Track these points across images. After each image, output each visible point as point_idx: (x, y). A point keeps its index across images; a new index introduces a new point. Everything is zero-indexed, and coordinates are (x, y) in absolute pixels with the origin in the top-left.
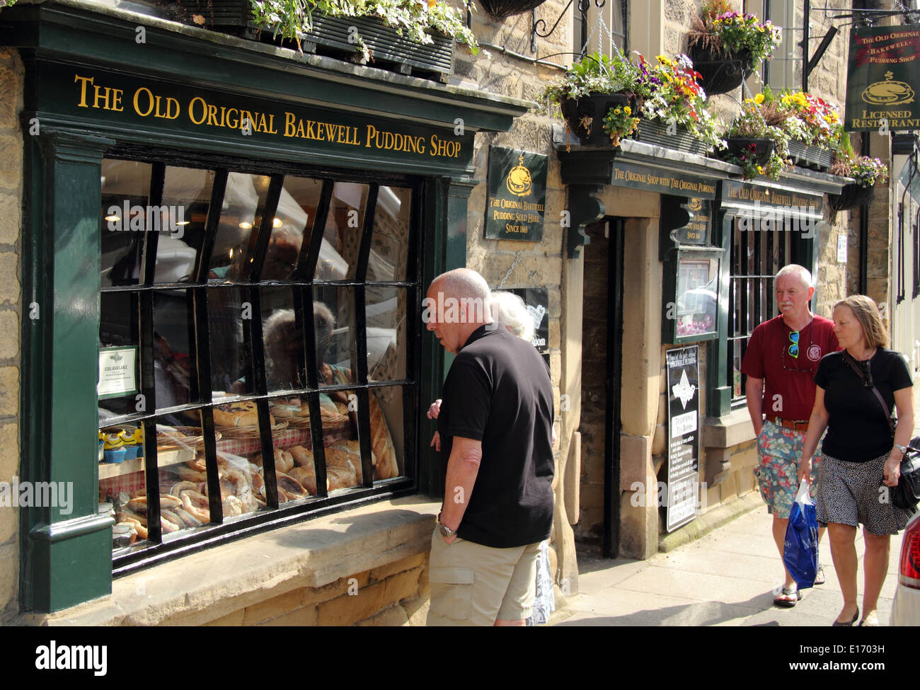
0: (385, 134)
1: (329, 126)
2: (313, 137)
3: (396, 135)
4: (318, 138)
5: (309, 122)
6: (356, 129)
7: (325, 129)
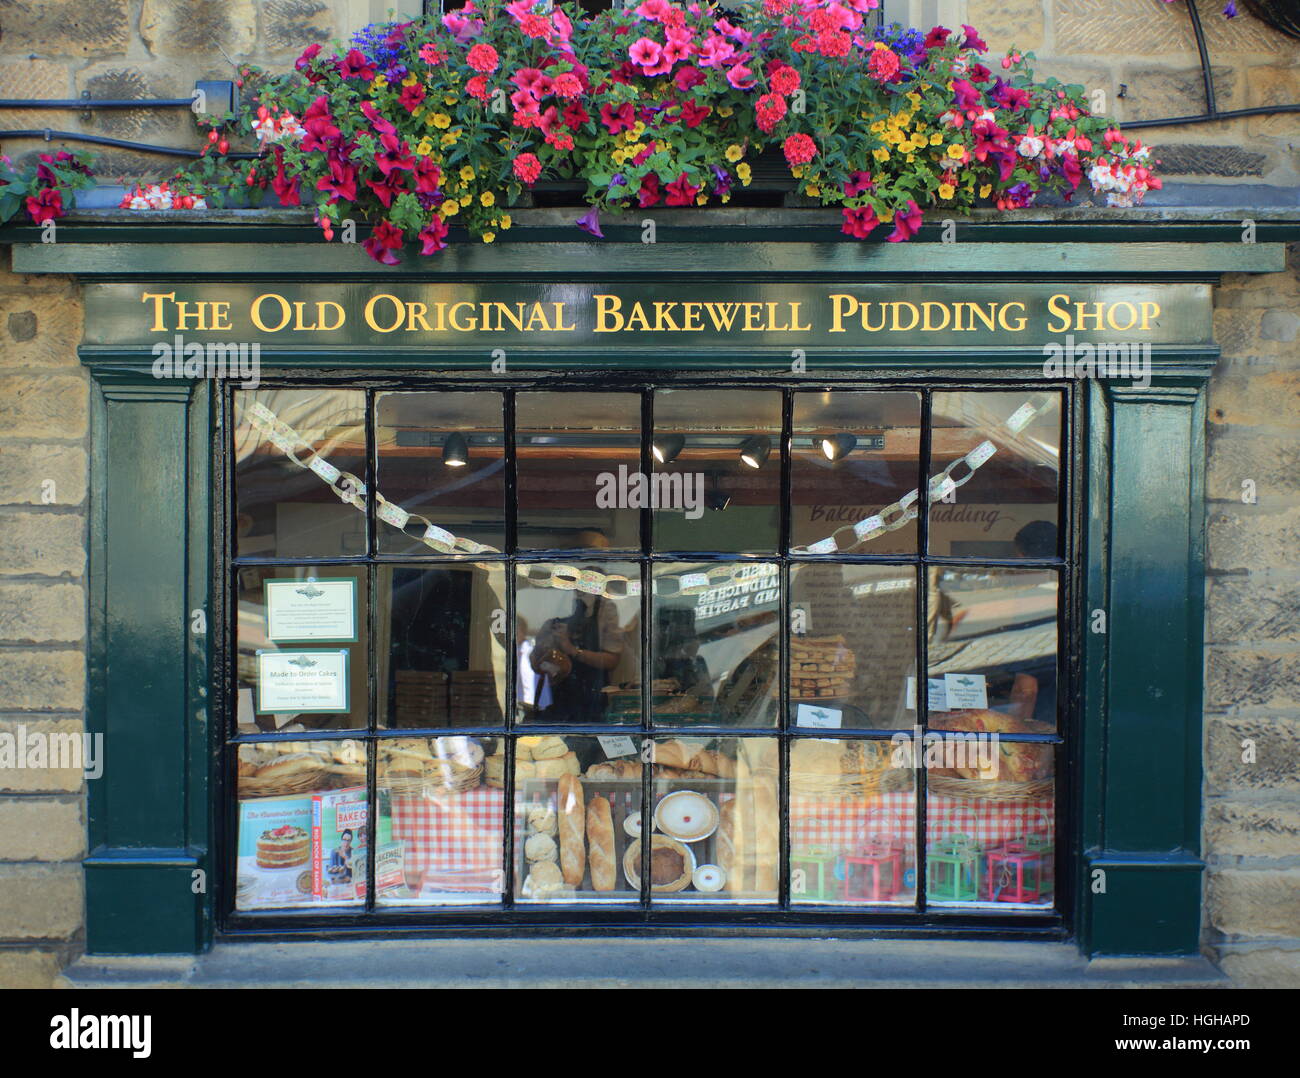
0: (889, 309)
1: (716, 309)
2: (673, 327)
3: (927, 306)
4: (688, 327)
5: (659, 306)
6: (795, 306)
7: (705, 313)
